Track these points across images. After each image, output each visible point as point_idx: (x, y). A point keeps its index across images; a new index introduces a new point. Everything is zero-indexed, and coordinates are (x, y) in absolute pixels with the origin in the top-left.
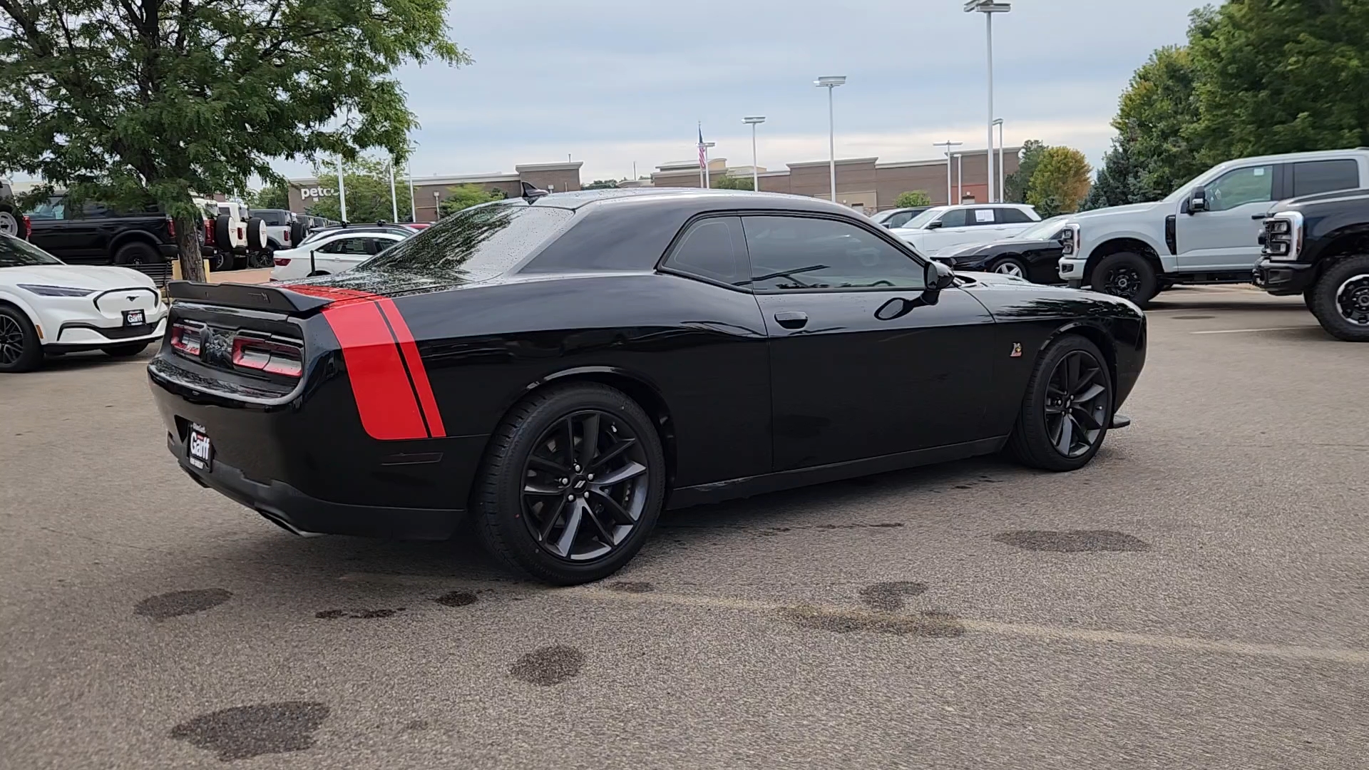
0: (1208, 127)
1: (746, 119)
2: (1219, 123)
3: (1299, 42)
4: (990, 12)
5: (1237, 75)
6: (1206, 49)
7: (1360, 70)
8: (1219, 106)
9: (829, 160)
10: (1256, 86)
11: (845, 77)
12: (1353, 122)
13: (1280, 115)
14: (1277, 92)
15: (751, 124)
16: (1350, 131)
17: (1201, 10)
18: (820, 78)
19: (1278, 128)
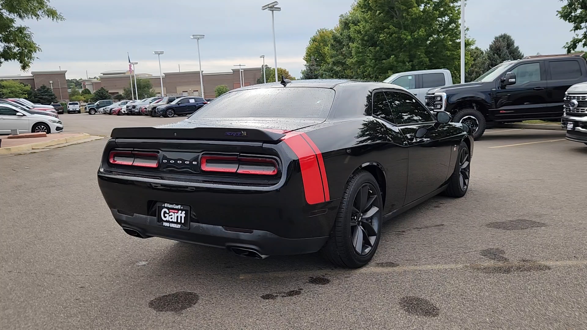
0: (357, 61)
1: (155, 52)
2: (360, 59)
3: (390, 29)
4: (273, 11)
5: (367, 41)
6: (355, 30)
7: (411, 40)
8: (360, 53)
9: (199, 70)
10: (374, 45)
11: (204, 36)
12: (408, 60)
13: (384, 57)
14: (382, 48)
15: (157, 55)
16: (409, 63)
17: (344, 15)
18: (193, 35)
19: (384, 61)
